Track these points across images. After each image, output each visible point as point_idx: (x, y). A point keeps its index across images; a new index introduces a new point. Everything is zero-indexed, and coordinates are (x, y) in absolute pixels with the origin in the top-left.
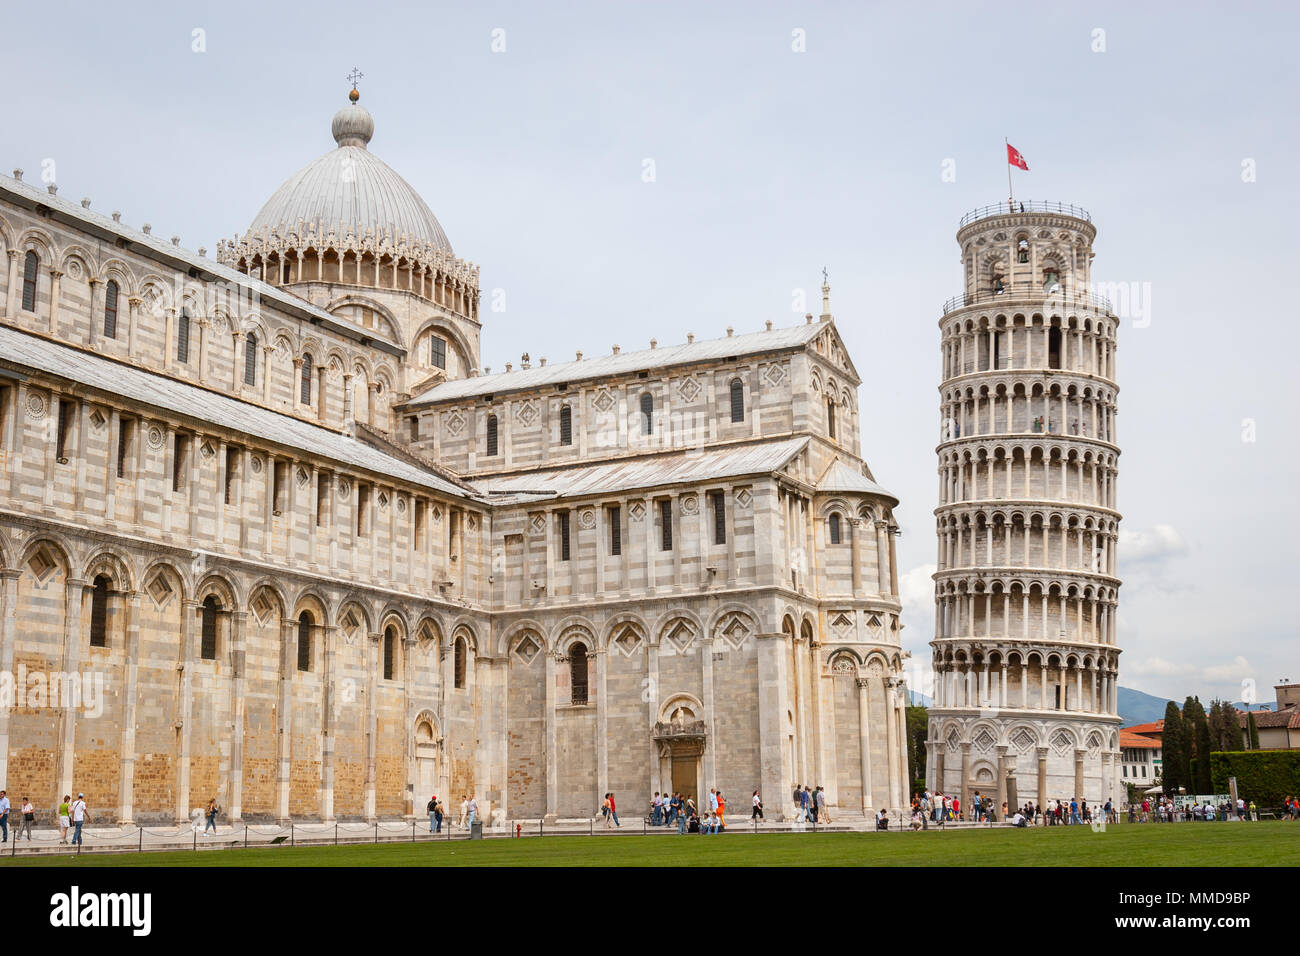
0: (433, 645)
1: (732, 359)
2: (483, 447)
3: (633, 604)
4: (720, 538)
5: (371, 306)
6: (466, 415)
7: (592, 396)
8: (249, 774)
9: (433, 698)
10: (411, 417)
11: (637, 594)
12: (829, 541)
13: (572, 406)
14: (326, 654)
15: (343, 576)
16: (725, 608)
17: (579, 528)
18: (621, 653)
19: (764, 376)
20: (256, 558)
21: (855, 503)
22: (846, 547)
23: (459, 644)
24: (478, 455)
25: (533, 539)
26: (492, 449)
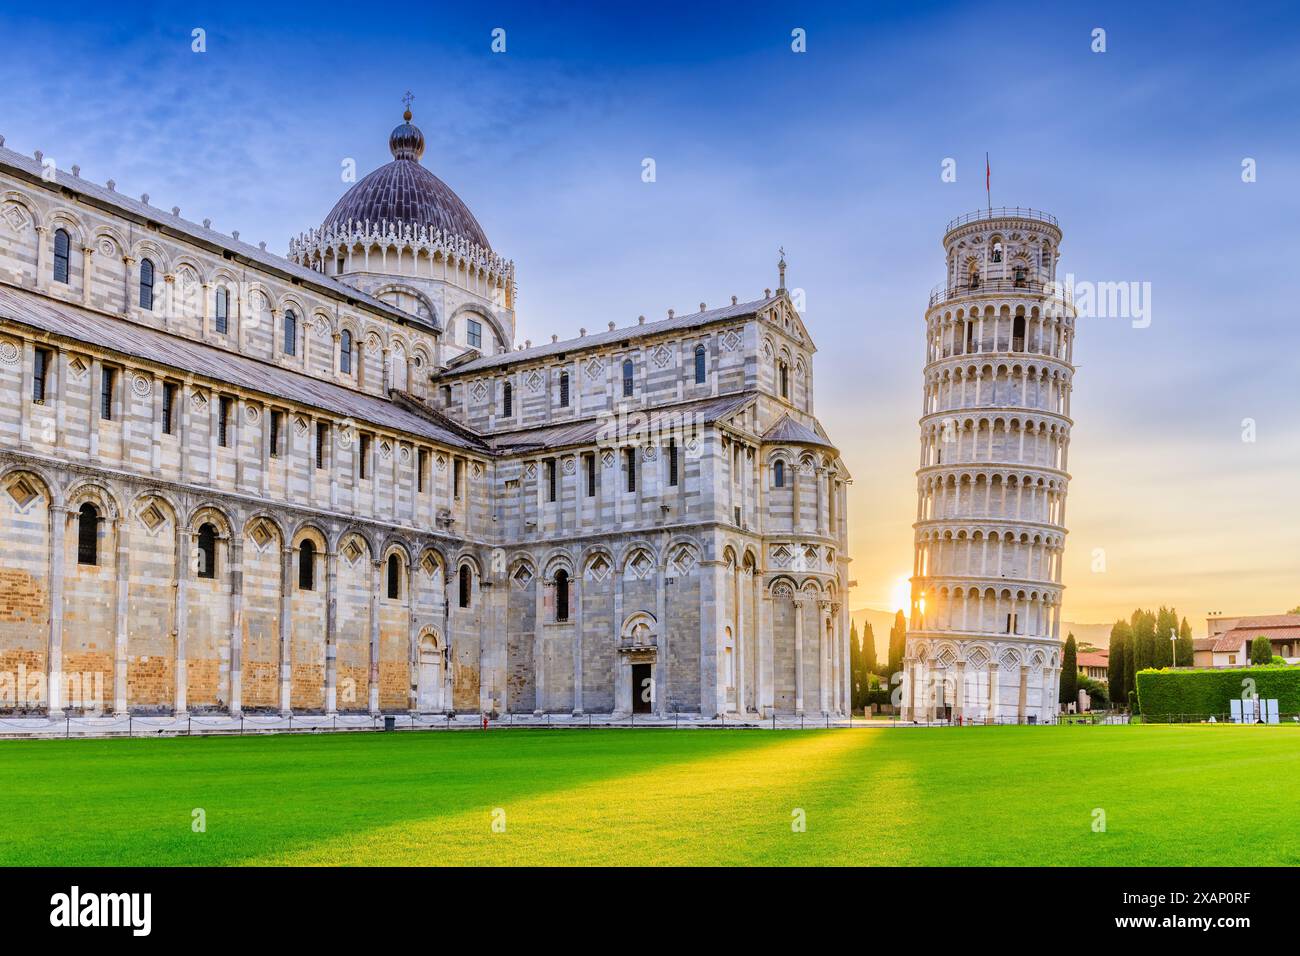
0: (439, 572)
1: (696, 328)
2: (500, 410)
3: (603, 538)
4: (673, 481)
5: (411, 292)
6: (487, 383)
7: (584, 364)
8: (251, 674)
9: (437, 615)
10: (445, 386)
11: (608, 529)
12: (773, 485)
13: (569, 374)
14: (328, 576)
15: (344, 510)
16: (676, 540)
17: (563, 474)
18: (594, 579)
19: (722, 341)
20: (251, 492)
21: (796, 451)
22: (788, 489)
23: (464, 571)
24: (497, 417)
25: (528, 484)
26: (508, 412)
